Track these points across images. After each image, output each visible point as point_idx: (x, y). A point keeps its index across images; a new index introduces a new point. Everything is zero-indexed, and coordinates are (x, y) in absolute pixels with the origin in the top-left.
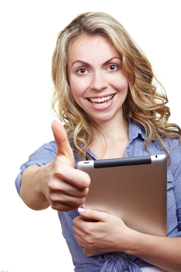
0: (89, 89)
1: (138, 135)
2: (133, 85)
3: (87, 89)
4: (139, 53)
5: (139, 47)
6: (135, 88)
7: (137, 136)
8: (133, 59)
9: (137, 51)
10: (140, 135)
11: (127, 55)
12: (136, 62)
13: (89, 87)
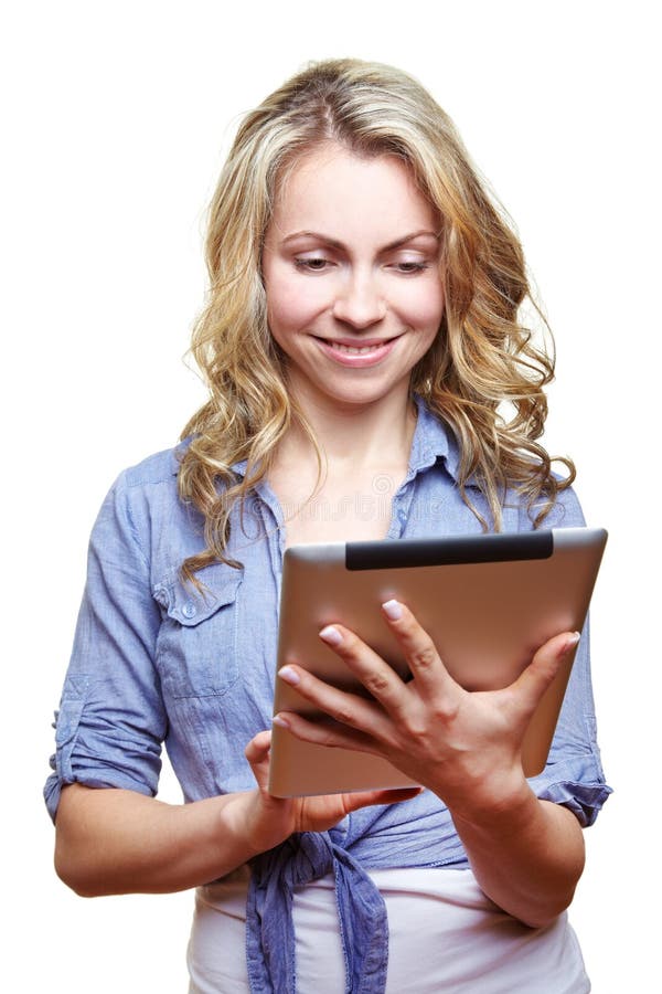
0: (330, 313)
1: (435, 459)
2: (460, 319)
3: (323, 311)
4: (498, 221)
5: (497, 199)
6: (464, 328)
7: (433, 461)
8: (479, 239)
9: (490, 212)
10: (441, 460)
11: (464, 227)
12: (486, 251)
13: (331, 307)
